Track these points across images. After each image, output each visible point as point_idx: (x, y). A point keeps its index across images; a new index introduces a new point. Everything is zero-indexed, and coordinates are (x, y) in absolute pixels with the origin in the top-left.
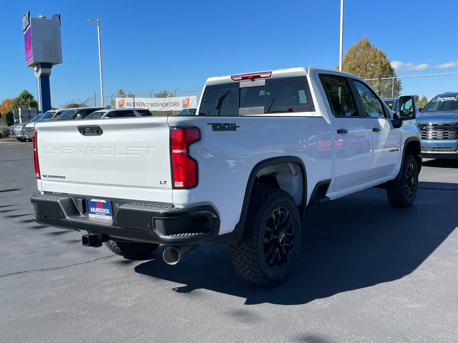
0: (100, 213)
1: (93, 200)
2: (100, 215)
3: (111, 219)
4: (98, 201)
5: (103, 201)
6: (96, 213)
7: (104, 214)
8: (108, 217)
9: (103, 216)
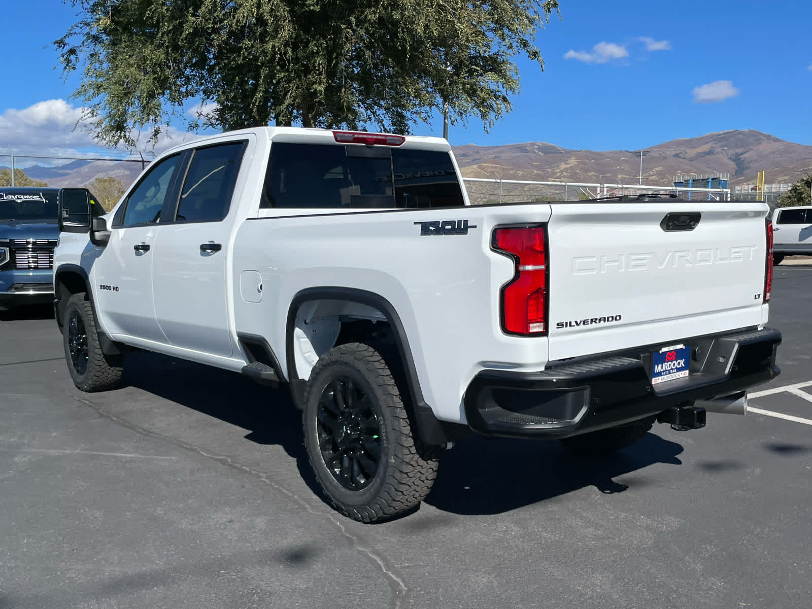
0: (669, 370)
1: (664, 350)
2: (669, 373)
3: (687, 375)
4: (672, 348)
5: (681, 346)
6: (663, 374)
7: (675, 370)
8: (683, 372)
9: (675, 374)
